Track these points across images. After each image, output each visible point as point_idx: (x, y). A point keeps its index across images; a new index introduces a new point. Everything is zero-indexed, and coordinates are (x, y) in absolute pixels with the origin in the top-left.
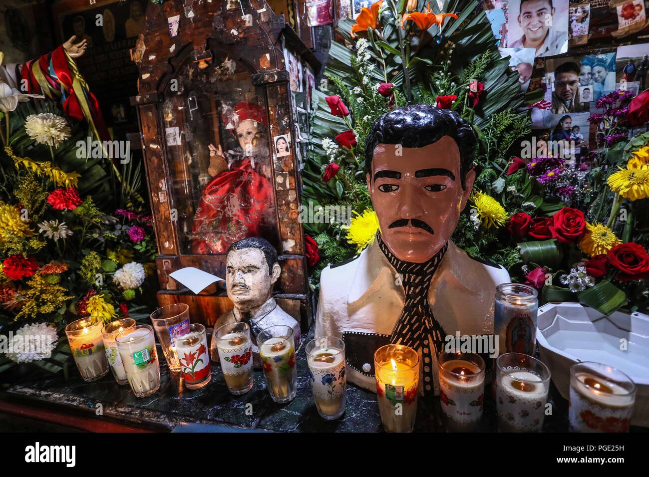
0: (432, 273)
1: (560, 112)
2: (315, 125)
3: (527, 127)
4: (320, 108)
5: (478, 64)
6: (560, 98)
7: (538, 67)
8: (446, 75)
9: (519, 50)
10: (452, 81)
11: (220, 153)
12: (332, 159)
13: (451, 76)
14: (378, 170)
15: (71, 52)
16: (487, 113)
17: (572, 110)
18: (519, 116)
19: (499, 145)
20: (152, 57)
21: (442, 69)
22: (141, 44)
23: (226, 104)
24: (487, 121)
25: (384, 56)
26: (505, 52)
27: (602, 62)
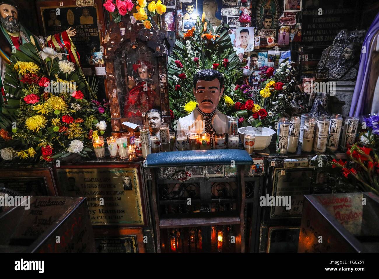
0: (212, 116)
1: (252, 70)
2: (169, 70)
3: (241, 75)
4: (171, 64)
5: (226, 52)
6: (252, 65)
7: (245, 54)
8: (216, 56)
9: (239, 49)
10: (218, 58)
11: (133, 79)
12: (177, 83)
13: (218, 56)
14: (198, 87)
15: (69, 34)
16: (229, 69)
17: (256, 70)
18: (239, 71)
19: (232, 80)
20: (113, 42)
21: (215, 53)
22: (108, 36)
23: (142, 62)
24: (229, 72)
25: (195, 47)
26: (235, 49)
27: (264, 55)
